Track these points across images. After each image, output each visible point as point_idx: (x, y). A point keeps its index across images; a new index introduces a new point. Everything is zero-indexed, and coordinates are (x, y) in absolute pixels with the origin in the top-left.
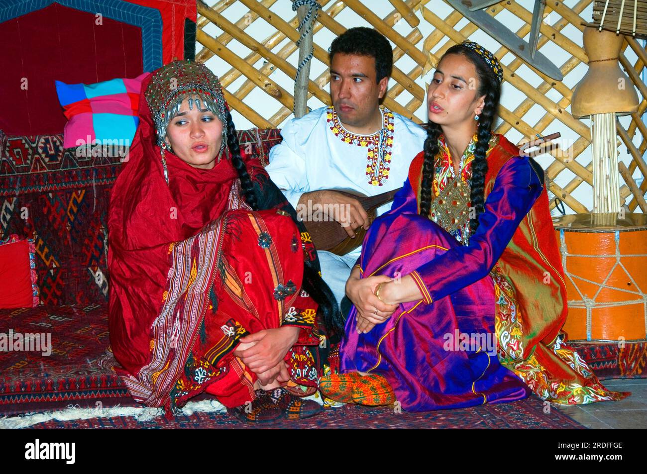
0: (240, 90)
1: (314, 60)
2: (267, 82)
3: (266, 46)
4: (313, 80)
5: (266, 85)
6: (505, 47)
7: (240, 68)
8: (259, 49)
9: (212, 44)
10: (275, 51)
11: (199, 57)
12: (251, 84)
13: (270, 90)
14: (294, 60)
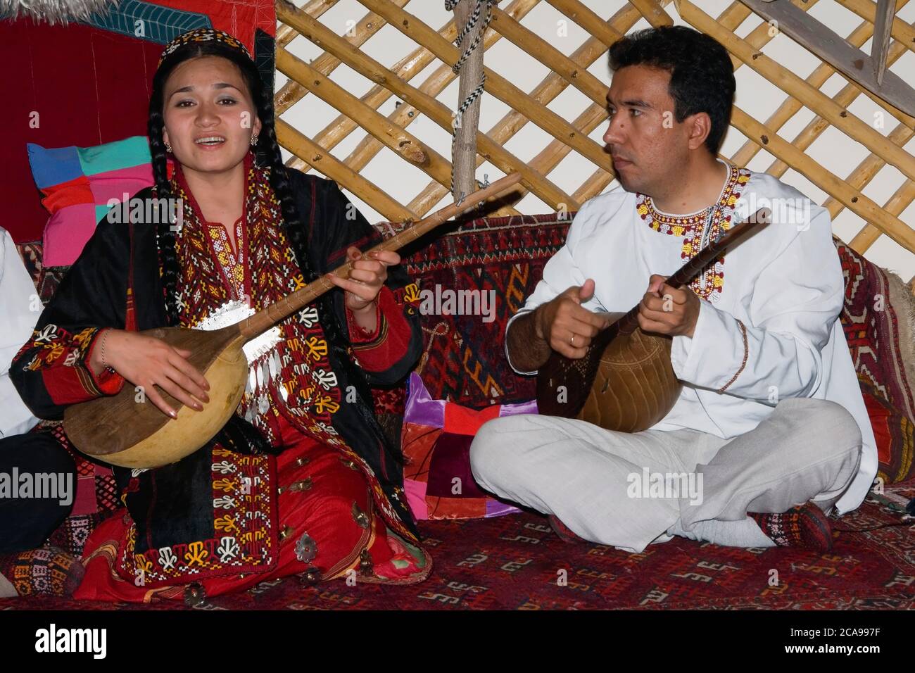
0: (356, 153)
1: (486, 97)
2: (402, 138)
3: (399, 75)
4: (485, 133)
5: (401, 145)
6: (829, 64)
7: (354, 115)
8: (387, 81)
9: (303, 73)
10: (416, 82)
11: (281, 98)
12: (375, 142)
13: (409, 152)
14: (450, 97)
